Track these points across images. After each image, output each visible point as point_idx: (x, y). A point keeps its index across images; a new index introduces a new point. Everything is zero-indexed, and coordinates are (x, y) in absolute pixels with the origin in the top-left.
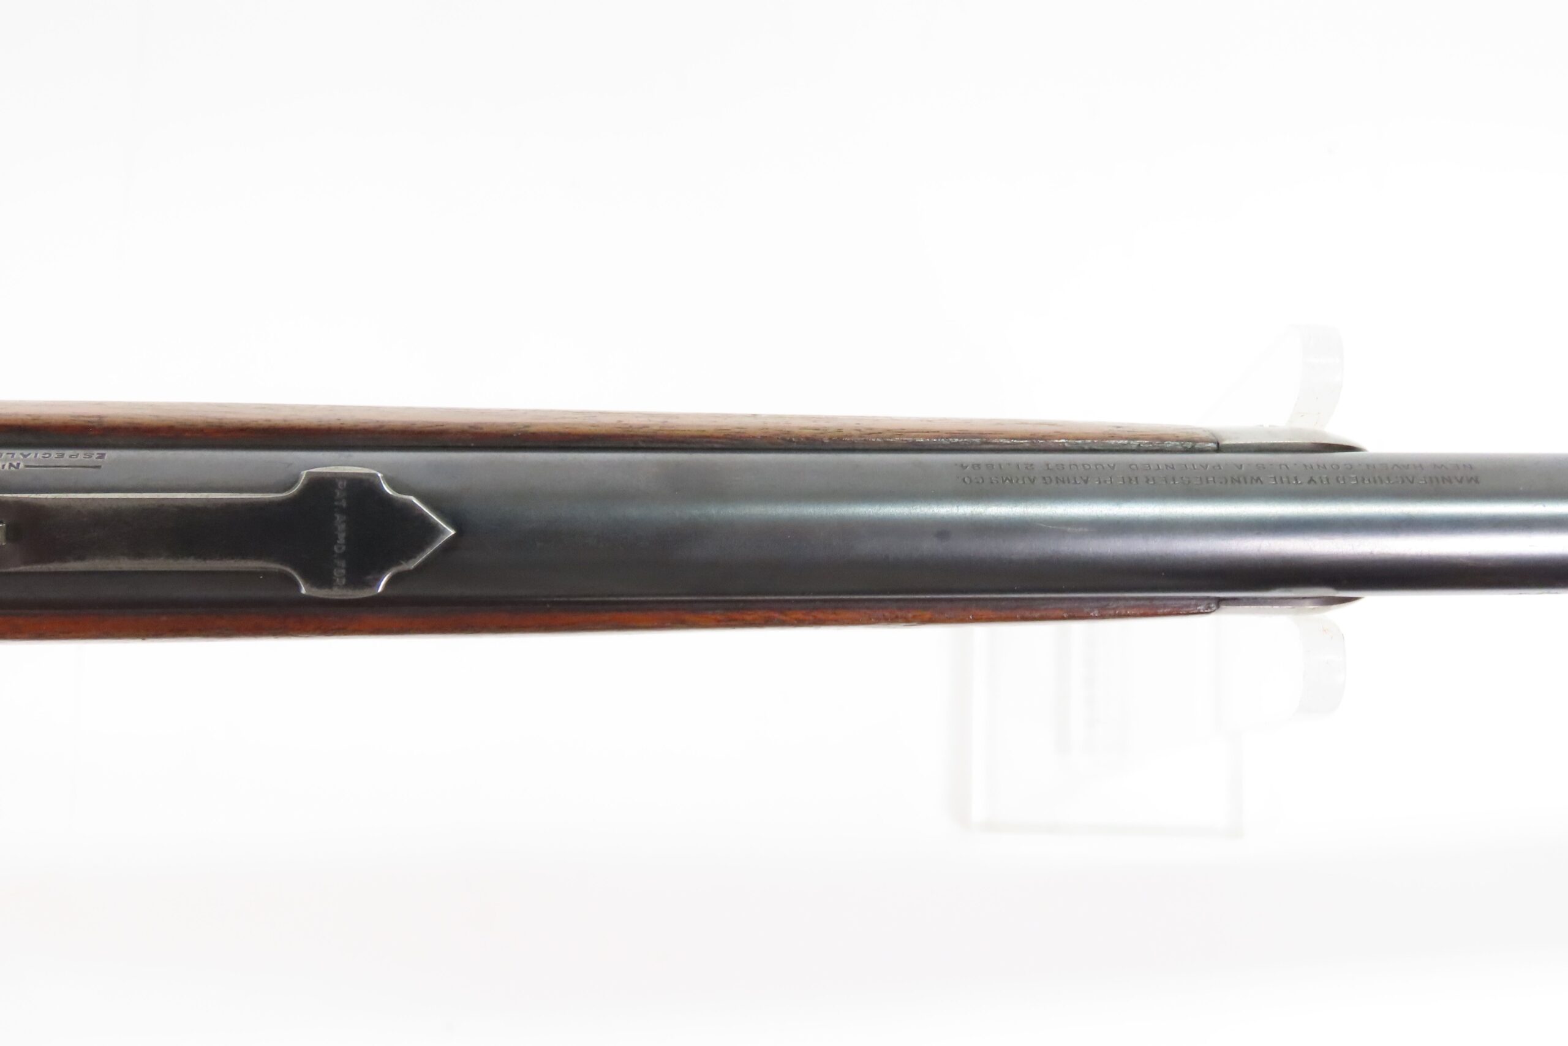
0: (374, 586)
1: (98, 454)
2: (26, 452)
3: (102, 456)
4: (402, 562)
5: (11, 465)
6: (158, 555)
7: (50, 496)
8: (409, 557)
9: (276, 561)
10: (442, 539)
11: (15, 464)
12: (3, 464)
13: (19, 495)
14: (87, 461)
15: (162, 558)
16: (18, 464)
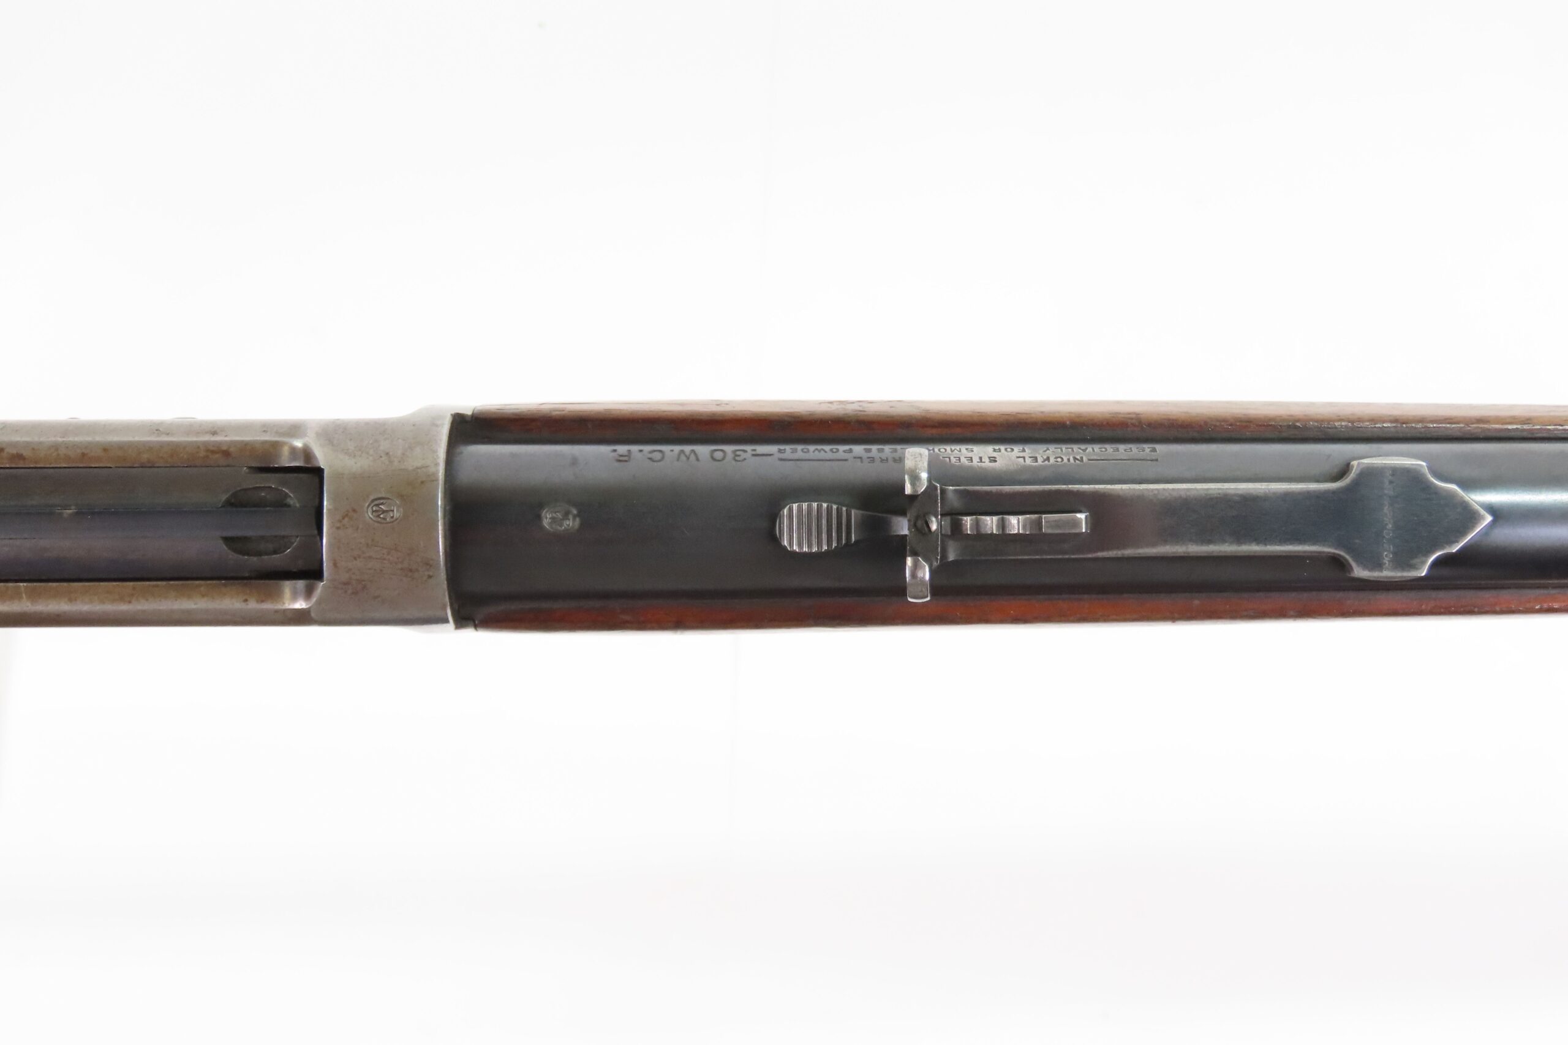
0: (1420, 569)
1: (1149, 448)
2: (1083, 447)
3: (1154, 450)
4: (1446, 545)
5: (1075, 459)
6: (1224, 541)
7: (1125, 487)
8: (1451, 542)
9: (1330, 546)
10: (1482, 524)
11: (1078, 457)
12: (1068, 457)
13: (1097, 486)
14: (1141, 455)
15: (1227, 544)
16: (1082, 458)
